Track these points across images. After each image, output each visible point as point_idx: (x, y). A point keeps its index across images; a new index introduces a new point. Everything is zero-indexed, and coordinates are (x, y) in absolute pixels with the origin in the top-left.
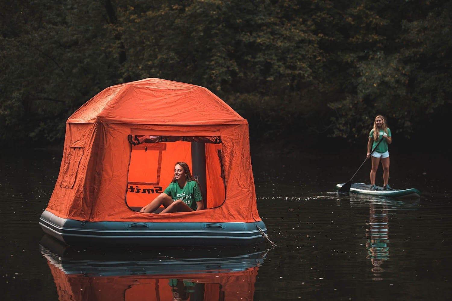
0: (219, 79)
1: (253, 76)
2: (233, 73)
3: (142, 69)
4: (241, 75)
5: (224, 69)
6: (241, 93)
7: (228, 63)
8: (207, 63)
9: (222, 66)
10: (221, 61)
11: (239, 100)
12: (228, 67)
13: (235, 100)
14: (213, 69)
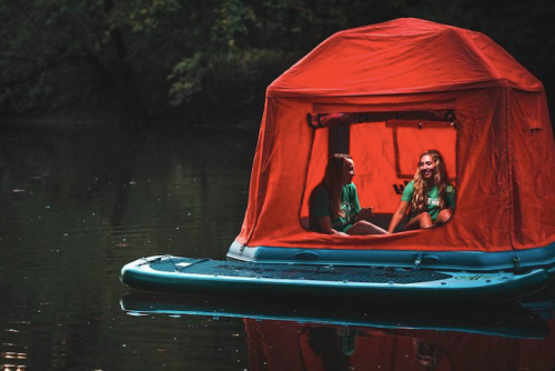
0: (232, 31)
1: (274, 26)
2: (249, 23)
3: (134, 19)
4: (260, 25)
5: (237, 19)
6: (260, 48)
7: (243, 10)
8: (216, 11)
9: (234, 14)
10: (234, 8)
11: (257, 58)
12: (243, 16)
13: (252, 57)
14: (223, 19)
